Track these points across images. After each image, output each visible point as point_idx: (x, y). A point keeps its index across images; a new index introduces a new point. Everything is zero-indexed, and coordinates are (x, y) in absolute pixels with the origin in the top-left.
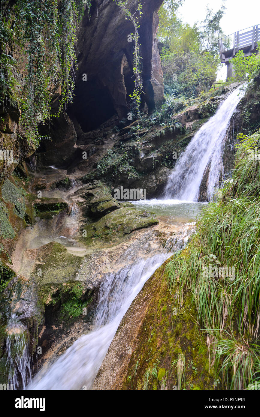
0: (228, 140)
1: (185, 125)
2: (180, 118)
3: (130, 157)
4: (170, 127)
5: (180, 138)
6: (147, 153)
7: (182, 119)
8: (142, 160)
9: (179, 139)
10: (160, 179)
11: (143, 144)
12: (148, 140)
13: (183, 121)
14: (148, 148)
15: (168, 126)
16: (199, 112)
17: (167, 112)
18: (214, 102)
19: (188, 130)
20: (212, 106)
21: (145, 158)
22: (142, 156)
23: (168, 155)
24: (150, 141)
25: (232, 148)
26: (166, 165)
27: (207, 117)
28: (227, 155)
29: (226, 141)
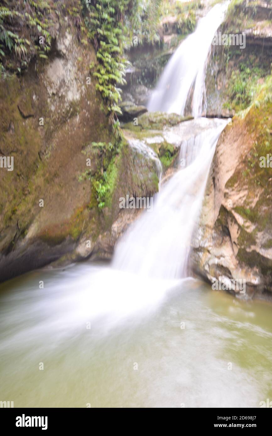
1: (164, 38)
2: (159, 28)
5: (157, 53)
13: (161, 34)
15: (146, 36)
16: (178, 26)
19: (166, 46)
20: (191, 22)
23: (144, 71)
25: (212, 72)
26: (142, 83)
27: (185, 34)
28: (209, 79)
29: (208, 64)
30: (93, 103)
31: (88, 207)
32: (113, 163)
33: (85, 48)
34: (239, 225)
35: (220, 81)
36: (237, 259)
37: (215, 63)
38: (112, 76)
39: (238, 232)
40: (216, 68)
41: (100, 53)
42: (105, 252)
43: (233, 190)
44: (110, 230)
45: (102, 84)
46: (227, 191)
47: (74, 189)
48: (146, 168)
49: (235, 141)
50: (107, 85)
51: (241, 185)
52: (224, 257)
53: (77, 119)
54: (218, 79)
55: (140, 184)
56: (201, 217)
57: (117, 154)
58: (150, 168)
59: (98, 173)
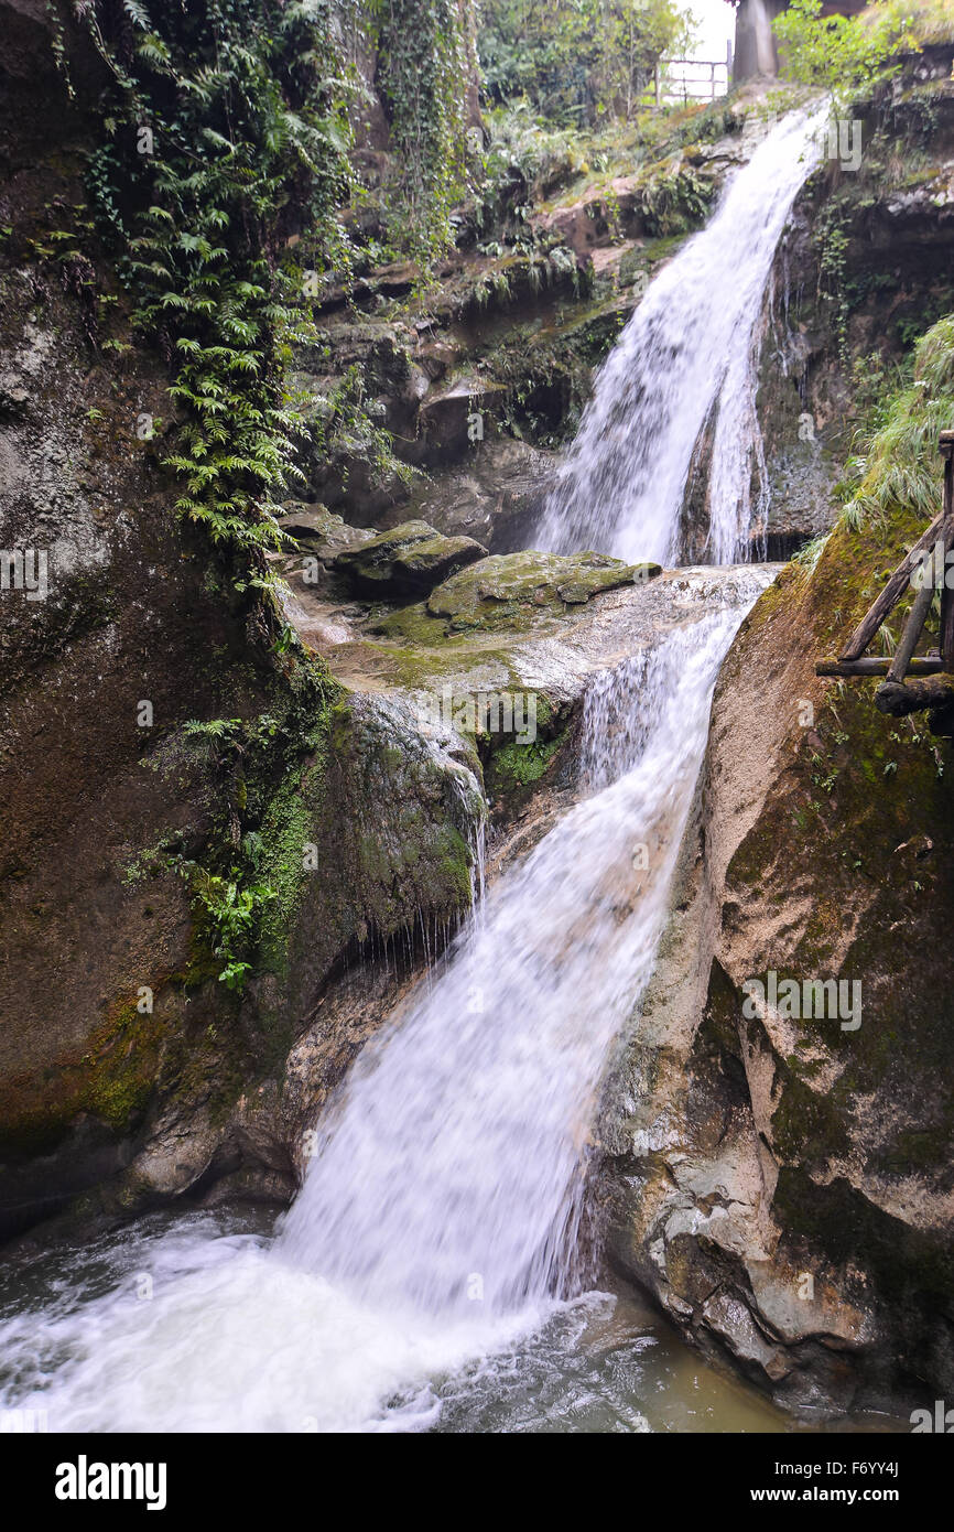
0: (771, 335)
1: (591, 259)
2: (566, 223)
3: (374, 390)
4: (527, 264)
5: (569, 315)
6: (438, 376)
7: (574, 231)
8: (422, 407)
9: (568, 320)
10: (507, 495)
11: (420, 332)
12: (437, 316)
13: (580, 240)
14: (442, 352)
15: (521, 259)
16: (645, 209)
17: (506, 193)
18: (701, 171)
19: (603, 284)
20: (696, 188)
21: (434, 399)
22: (421, 387)
23: (524, 388)
24: (444, 322)
25: (784, 364)
26: (517, 432)
27: (677, 233)
28: (771, 392)
29: (763, 339)
30: (171, 572)
31: (176, 985)
32: (291, 793)
33: (122, 366)
34: (776, 1056)
35: (823, 396)
36: (778, 1222)
37: (795, 330)
38: (235, 462)
39: (773, 1093)
40: (800, 350)
41: (185, 381)
42: (266, 1169)
43: (756, 894)
44: (280, 1076)
45: (201, 497)
46: (733, 898)
47: (102, 919)
48: (414, 809)
49: (774, 674)
50: (221, 498)
51: (787, 873)
52: (727, 1204)
53: (110, 639)
54: (816, 390)
55: (388, 880)
56: (645, 1008)
57: (307, 753)
58: (429, 804)
59: (218, 840)
